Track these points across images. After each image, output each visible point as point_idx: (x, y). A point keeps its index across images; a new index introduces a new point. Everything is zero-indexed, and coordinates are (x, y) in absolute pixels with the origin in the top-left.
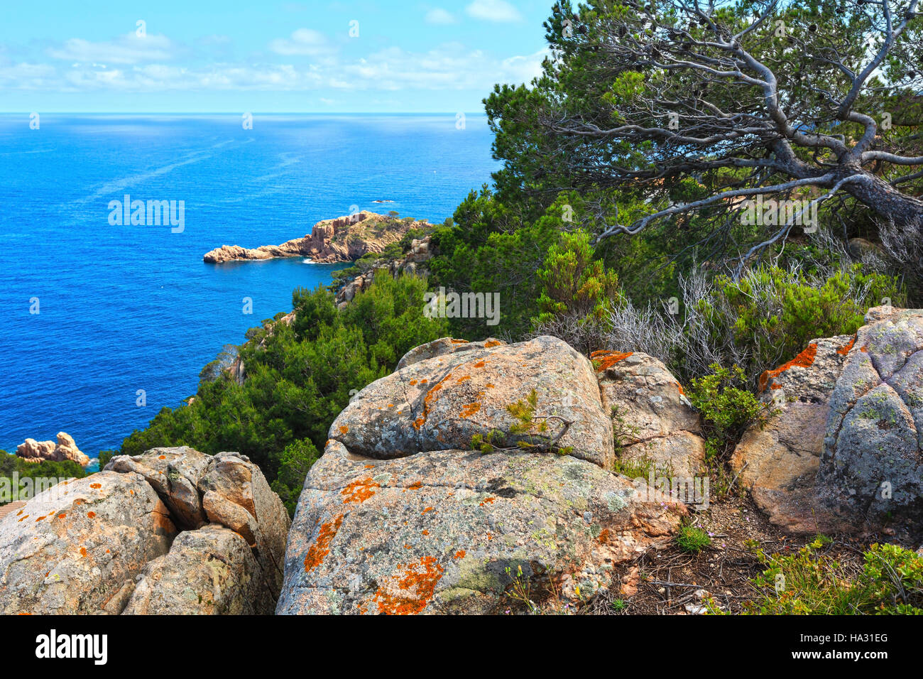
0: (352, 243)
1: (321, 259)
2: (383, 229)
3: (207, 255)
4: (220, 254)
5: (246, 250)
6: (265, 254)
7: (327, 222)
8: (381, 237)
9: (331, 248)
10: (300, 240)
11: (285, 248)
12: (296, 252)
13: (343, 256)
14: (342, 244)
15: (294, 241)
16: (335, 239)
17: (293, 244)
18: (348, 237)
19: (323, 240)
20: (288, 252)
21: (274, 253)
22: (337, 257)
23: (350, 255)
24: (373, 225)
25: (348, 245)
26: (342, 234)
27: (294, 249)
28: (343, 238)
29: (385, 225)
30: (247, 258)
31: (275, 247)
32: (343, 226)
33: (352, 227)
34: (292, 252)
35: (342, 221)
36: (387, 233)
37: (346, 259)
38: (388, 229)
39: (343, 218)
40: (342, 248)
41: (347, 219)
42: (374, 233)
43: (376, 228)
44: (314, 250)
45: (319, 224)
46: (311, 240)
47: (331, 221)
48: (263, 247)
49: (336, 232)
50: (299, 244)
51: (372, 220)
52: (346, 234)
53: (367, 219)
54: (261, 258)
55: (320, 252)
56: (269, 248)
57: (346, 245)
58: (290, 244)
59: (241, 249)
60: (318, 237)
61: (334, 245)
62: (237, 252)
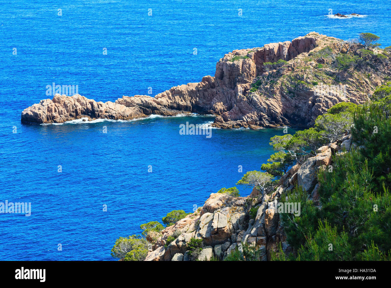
0: (290, 92)
1: (231, 123)
2: (348, 67)
3: (28, 111)
4: (49, 110)
5: (95, 104)
6: (129, 111)
7: (243, 52)
8: (344, 81)
9: (251, 102)
10: (193, 86)
11: (165, 101)
12: (186, 108)
13: (273, 117)
14: (270, 94)
15: (182, 88)
16: (257, 85)
17: (180, 94)
18: (283, 81)
19: (234, 87)
20: (171, 107)
21: (146, 109)
22: (261, 118)
23: (285, 114)
24: (329, 59)
25: (283, 96)
26: (270, 75)
27: (183, 103)
28: (273, 83)
29: (351, 58)
30: (99, 116)
31: (148, 99)
32: (272, 60)
33: (290, 62)
34: (179, 108)
35: (271, 51)
36: (356, 74)
37: (277, 122)
38: (359, 67)
39: (274, 46)
40: (272, 101)
41: (281, 48)
42: (332, 75)
43: (334, 64)
44: (220, 106)
45: (230, 56)
46: (212, 86)
47: (252, 51)
48: (126, 98)
49: (260, 71)
50: (191, 93)
51: (328, 50)
52: (279, 74)
53: (319, 48)
54: (123, 117)
55: (229, 108)
56: (137, 99)
57: (278, 96)
58: (175, 93)
59: (87, 100)
60: (226, 80)
61: (257, 96)
62: (79, 107)
